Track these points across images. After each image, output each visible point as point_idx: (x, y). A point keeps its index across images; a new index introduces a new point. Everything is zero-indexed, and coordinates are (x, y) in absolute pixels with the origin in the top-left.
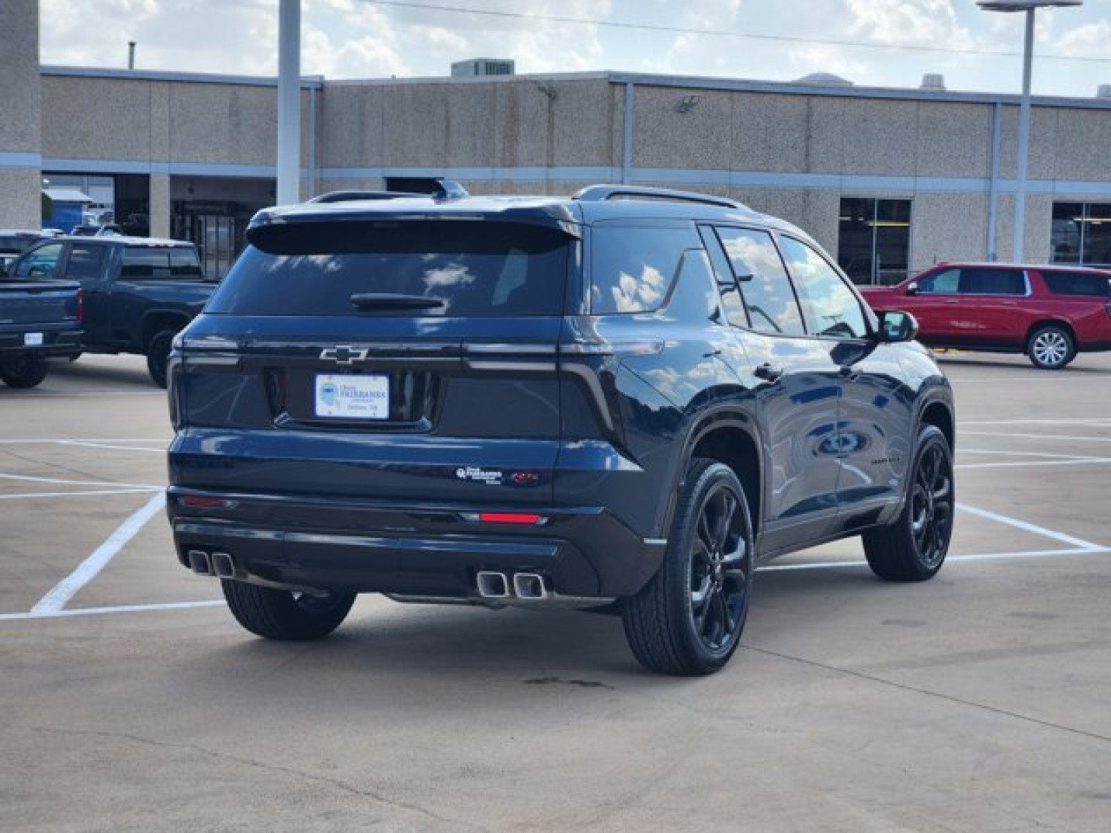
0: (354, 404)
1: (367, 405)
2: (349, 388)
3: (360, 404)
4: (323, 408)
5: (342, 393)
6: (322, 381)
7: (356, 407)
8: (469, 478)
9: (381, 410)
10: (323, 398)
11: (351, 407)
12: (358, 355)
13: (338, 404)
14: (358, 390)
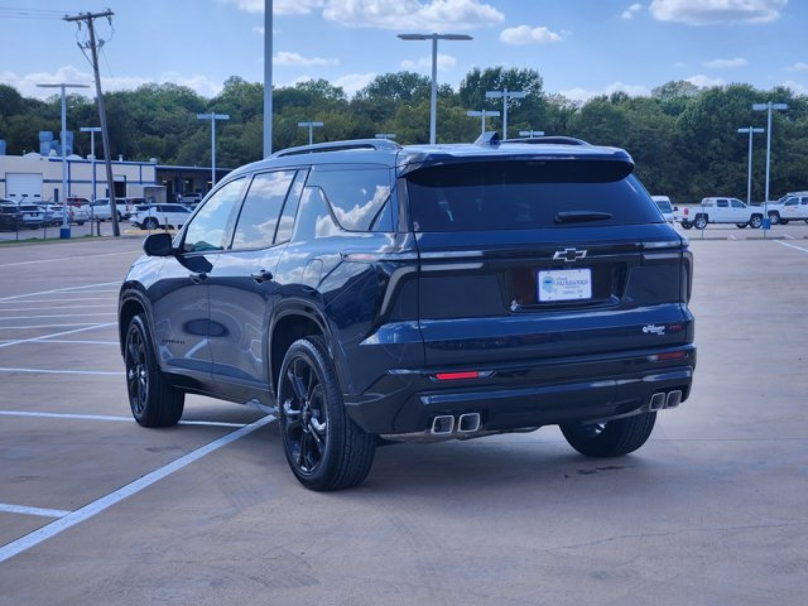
0: (566, 290)
1: (576, 290)
2: (562, 279)
3: (570, 290)
4: (544, 295)
5: (558, 283)
6: (542, 275)
7: (568, 292)
8: (649, 332)
9: (586, 292)
10: (544, 288)
11: (565, 293)
12: (581, 254)
13: (555, 291)
14: (569, 280)
